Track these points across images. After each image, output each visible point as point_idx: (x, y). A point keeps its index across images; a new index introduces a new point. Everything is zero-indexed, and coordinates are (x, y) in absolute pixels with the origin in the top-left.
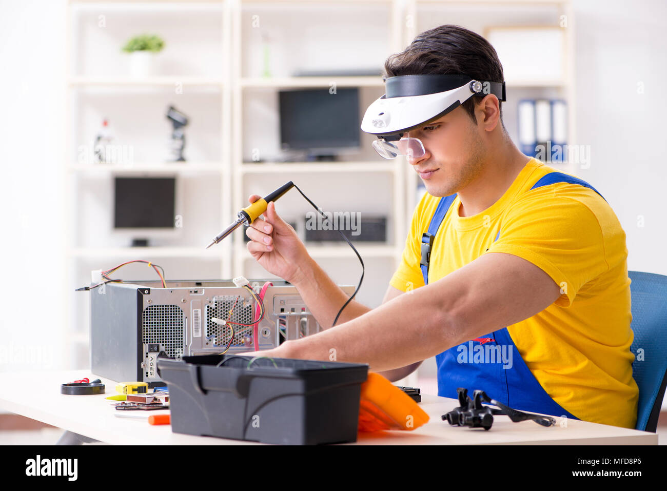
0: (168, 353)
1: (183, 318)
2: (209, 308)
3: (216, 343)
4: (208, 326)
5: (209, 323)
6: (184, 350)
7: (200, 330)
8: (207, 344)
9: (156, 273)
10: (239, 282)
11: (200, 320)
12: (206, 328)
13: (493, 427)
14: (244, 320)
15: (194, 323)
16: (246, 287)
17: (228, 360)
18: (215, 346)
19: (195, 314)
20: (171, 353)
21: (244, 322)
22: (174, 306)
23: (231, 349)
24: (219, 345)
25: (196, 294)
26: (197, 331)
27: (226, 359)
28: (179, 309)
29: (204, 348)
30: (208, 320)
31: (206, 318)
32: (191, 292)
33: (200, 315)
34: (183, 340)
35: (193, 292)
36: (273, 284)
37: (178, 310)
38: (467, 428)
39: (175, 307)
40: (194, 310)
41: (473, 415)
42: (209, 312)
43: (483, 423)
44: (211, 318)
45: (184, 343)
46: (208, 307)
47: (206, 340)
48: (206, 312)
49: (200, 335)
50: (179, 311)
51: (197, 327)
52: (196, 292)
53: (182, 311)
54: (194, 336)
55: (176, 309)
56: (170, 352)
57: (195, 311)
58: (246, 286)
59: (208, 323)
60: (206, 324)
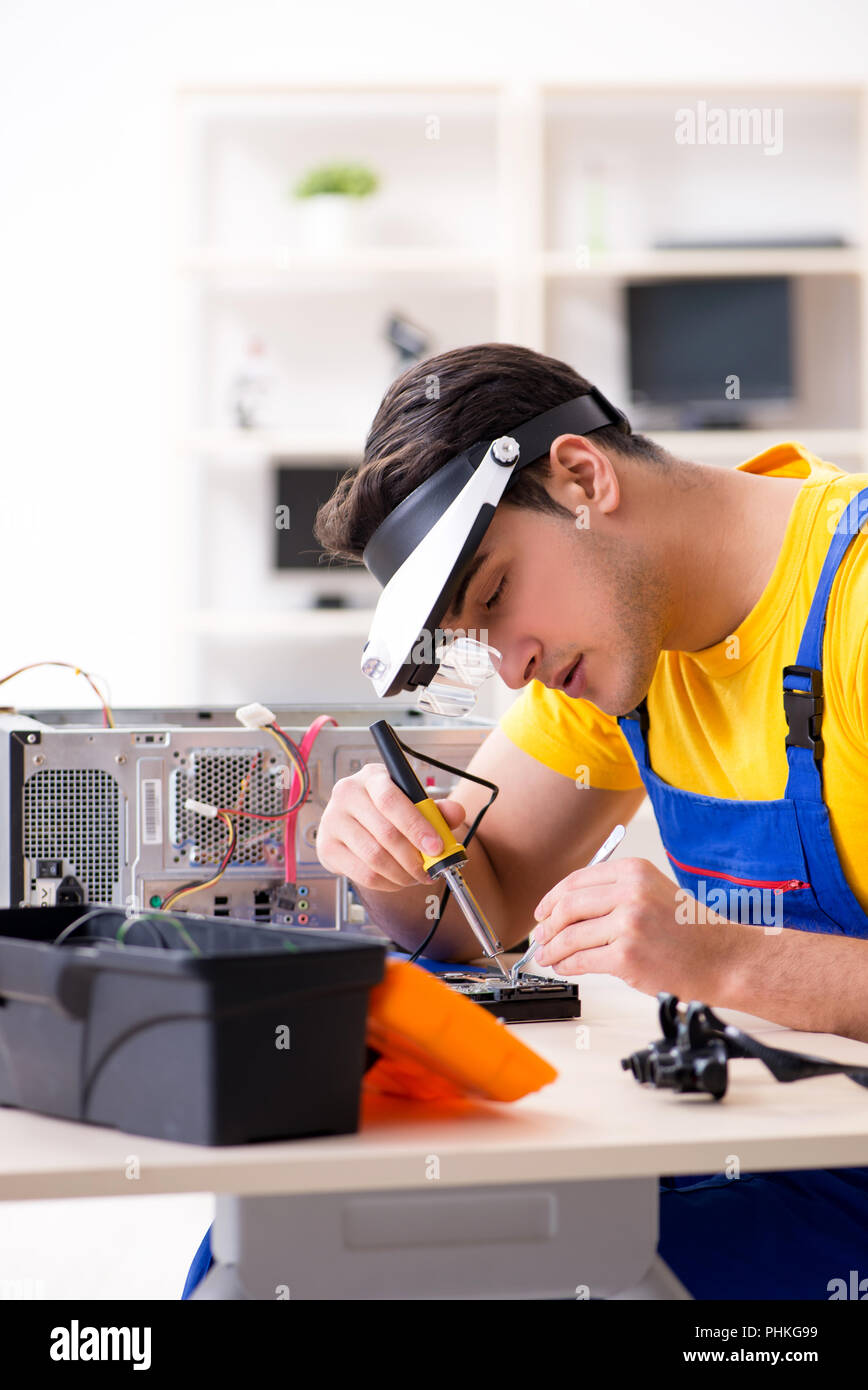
0: (84, 881)
1: (120, 800)
2: (181, 777)
3: (197, 859)
4: (178, 819)
5: (181, 814)
6: (120, 874)
7: (159, 829)
8: (176, 860)
9: (93, 691)
10: (252, 717)
11: (159, 806)
12: (173, 822)
13: (732, 1090)
14: (264, 807)
15: (144, 811)
16: (270, 730)
17: (98, 917)
18: (193, 865)
19: (147, 791)
20: (91, 880)
21: (263, 810)
22: (97, 772)
23: (231, 874)
24: (203, 862)
25: (150, 746)
26: (151, 831)
27: (93, 913)
28: (110, 778)
29: (168, 871)
30: (178, 804)
31: (173, 800)
32: (138, 739)
33: (158, 793)
34: (120, 851)
35: (143, 739)
36: (338, 721)
37: (106, 781)
38: (668, 1095)
39: (100, 775)
40: (144, 782)
41: (679, 1064)
42: (180, 785)
43: (700, 1084)
44: (184, 800)
45: (120, 857)
46: (178, 774)
47: (176, 853)
48: (173, 785)
49: (158, 840)
50: (109, 784)
51: (151, 821)
52: (150, 739)
53: (116, 784)
54: (145, 842)
55: (103, 778)
56: (88, 877)
57: (147, 784)
58: (268, 726)
59: (178, 811)
60: (173, 815)
